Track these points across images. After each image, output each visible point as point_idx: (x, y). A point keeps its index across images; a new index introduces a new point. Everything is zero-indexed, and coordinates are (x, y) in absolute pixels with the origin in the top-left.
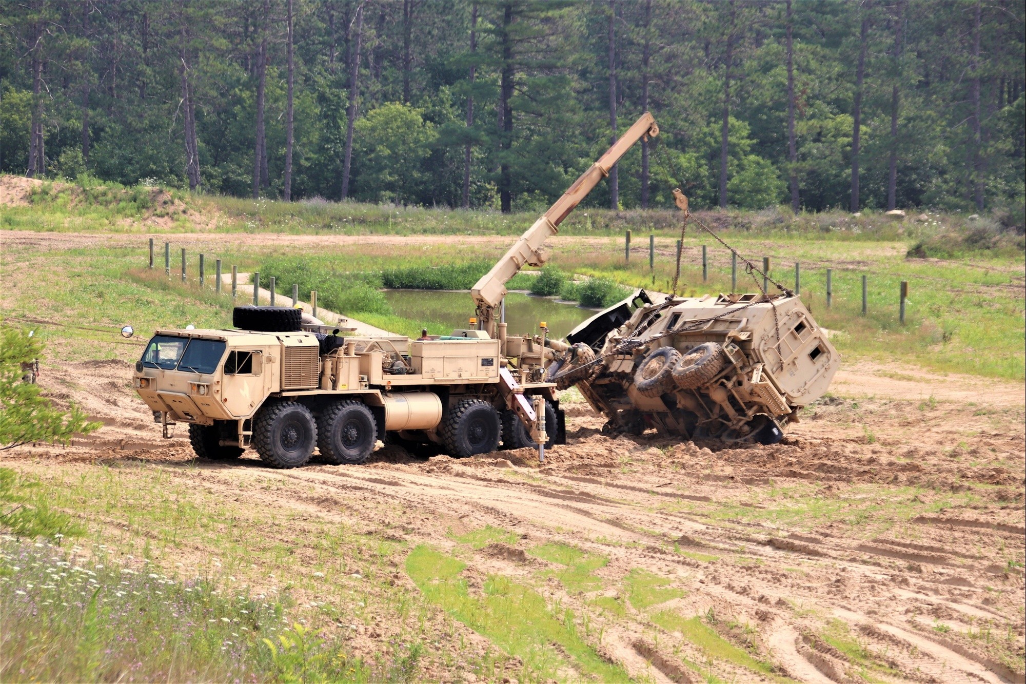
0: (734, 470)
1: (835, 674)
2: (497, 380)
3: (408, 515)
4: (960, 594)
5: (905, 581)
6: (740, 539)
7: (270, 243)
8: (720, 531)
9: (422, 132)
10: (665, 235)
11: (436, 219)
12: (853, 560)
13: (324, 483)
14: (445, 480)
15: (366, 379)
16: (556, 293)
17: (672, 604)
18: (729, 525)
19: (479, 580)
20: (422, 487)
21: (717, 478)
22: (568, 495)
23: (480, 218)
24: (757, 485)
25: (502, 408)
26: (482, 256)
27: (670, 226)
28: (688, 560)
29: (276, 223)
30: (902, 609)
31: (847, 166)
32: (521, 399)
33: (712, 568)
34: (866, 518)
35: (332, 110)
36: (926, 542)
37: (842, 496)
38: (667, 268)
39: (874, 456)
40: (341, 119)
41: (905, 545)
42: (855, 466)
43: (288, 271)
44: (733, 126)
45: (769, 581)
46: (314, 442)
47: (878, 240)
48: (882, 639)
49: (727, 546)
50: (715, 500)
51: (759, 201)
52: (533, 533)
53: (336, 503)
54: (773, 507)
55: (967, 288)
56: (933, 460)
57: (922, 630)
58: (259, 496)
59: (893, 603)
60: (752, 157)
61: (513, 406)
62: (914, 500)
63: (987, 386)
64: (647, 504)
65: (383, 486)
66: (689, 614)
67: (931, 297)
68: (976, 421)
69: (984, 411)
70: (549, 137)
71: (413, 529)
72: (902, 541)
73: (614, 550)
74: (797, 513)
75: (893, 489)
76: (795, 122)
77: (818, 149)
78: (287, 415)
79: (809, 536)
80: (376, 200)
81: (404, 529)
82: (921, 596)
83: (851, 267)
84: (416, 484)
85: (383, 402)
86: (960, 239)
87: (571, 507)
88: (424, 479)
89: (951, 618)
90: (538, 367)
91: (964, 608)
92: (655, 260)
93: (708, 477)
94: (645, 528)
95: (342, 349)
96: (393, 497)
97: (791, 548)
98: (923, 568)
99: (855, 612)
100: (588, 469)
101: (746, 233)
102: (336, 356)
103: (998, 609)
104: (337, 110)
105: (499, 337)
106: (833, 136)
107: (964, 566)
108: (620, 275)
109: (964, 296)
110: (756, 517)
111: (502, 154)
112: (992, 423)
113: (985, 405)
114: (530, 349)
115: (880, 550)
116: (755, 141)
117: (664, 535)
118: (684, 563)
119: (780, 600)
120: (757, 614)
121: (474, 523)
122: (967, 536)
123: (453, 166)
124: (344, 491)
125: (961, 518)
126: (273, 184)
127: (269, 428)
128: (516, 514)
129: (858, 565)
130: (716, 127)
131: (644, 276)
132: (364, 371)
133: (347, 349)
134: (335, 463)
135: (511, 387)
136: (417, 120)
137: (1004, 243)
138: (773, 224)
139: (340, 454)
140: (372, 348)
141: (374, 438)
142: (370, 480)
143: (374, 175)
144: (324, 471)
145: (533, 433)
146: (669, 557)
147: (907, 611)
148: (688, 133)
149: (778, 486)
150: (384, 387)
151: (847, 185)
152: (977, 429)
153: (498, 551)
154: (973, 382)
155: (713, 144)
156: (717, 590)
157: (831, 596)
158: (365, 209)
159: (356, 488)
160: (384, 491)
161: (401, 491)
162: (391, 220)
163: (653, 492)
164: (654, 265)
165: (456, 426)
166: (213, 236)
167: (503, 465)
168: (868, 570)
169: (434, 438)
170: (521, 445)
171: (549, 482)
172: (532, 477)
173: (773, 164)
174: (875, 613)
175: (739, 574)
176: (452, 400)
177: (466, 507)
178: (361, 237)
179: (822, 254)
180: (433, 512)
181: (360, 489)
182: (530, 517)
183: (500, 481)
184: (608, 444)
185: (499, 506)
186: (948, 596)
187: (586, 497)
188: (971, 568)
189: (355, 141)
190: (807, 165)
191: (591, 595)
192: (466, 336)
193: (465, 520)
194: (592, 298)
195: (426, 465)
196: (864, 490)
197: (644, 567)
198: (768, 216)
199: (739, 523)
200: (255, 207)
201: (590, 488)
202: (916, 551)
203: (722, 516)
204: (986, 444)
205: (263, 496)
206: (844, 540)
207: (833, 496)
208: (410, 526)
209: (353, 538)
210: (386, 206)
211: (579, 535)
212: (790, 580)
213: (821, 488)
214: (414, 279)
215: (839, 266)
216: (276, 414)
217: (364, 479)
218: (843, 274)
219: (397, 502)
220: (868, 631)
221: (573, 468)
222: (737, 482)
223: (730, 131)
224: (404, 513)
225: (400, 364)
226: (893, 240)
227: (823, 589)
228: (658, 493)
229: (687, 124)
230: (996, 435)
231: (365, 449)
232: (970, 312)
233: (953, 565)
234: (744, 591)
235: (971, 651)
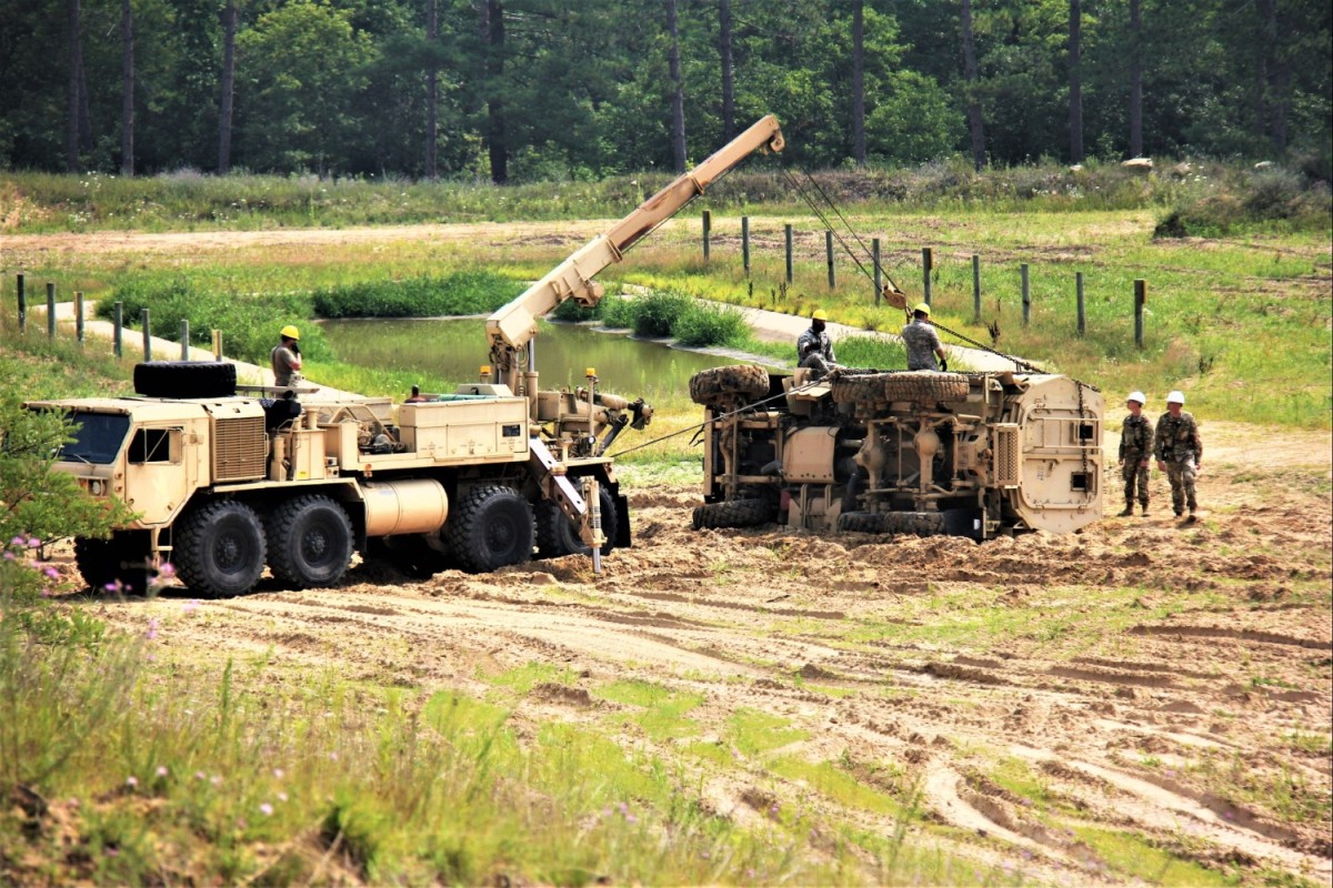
0: (879, 574)
1: (1005, 819)
2: (526, 457)
3: (415, 652)
4: (1182, 722)
5: (1109, 709)
6: (887, 666)
7: (116, 248)
8: (858, 657)
9: (351, 48)
10: (766, 213)
11: (388, 198)
12: (1043, 687)
13: (286, 614)
14: (460, 604)
15: (335, 463)
16: (597, 317)
17: (795, 747)
18: (870, 649)
19: (530, 729)
20: (428, 615)
21: (854, 586)
22: (641, 618)
23: (460, 195)
24: (912, 593)
25: (536, 497)
26: (471, 259)
27: (773, 197)
28: (814, 695)
29: (120, 213)
30: (1102, 743)
31: (1062, 83)
32: (564, 483)
33: (847, 704)
34: (1063, 630)
35: (196, 16)
36: (1144, 659)
37: (1032, 603)
38: (772, 270)
39: (1082, 547)
40: (213, 31)
41: (1115, 665)
42: (1053, 561)
43: (161, 296)
44: (871, 22)
45: (925, 717)
46: (262, 558)
47: (1111, 209)
48: (1071, 777)
49: (869, 677)
50: (851, 617)
51: (920, 145)
52: (595, 669)
53: (311, 640)
54: (933, 622)
55: (1246, 285)
56: (1167, 549)
57: (1124, 765)
58: (197, 636)
59: (1091, 737)
60: (906, 74)
61: (551, 494)
62: (1134, 606)
63: (1257, 439)
64: (754, 626)
65: (372, 616)
66: (816, 759)
67: (1187, 302)
68: (1236, 491)
69: (1247, 476)
70: (567, 51)
71: (427, 670)
72: (1112, 659)
73: (711, 688)
74: (967, 629)
75: (1106, 591)
76: (973, 15)
77: (1013, 55)
78: (222, 520)
79: (983, 658)
80: (285, 169)
81: (414, 670)
82: (1130, 727)
83: (1064, 256)
84: (418, 611)
85: (361, 496)
86: (1239, 204)
87: (646, 633)
88: (428, 604)
89: (1165, 750)
90: (585, 435)
91: (1184, 739)
92: (752, 257)
93: (840, 585)
94: (754, 658)
95: (298, 421)
96: (389, 630)
97: (957, 675)
98: (1136, 692)
99: (1039, 748)
100: (667, 581)
101: (897, 204)
102: (291, 430)
103: (1230, 738)
104: (204, 16)
105: (527, 393)
106: (1038, 33)
107: (1194, 688)
108: (696, 283)
109: (1239, 297)
110: (909, 637)
111: (491, 83)
112: (1259, 493)
113: (1249, 467)
114: (573, 409)
115: (1081, 672)
116: (907, 47)
117: (780, 666)
118: (808, 699)
119: (938, 737)
120: (907, 754)
121: (512, 659)
122: (1201, 647)
123: (405, 107)
124: (317, 625)
125: (1194, 625)
126: (101, 143)
127: (198, 540)
128: (570, 645)
129: (1049, 693)
130: (843, 25)
131: (735, 284)
132: (332, 452)
133: (305, 419)
134: (296, 588)
135: (548, 466)
136: (343, 29)
137: (1309, 208)
138: (941, 188)
139: (301, 574)
140: (341, 417)
141: (349, 548)
142: (352, 609)
143: (273, 125)
144: (283, 600)
145: (583, 532)
146: (789, 693)
147: (1110, 745)
148: (800, 37)
149: (941, 595)
150: (362, 473)
151: (1063, 114)
152: (1237, 502)
153: (551, 692)
154: (1237, 433)
155: (839, 54)
156: (854, 731)
157: (1009, 731)
158: (267, 185)
159: (334, 620)
160: (375, 622)
161: (400, 622)
162: (312, 202)
163: (763, 609)
164: (750, 265)
165: (469, 526)
166: (17, 239)
167: (543, 580)
168: (1062, 699)
169: (437, 545)
170: (565, 552)
171: (611, 601)
172: (587, 596)
173: (940, 84)
174: (1065, 748)
175: (884, 710)
176: (461, 490)
177: (498, 638)
178: (267, 233)
179: (1019, 236)
180: (452, 648)
181: (341, 620)
182: (589, 649)
183: (540, 603)
184: (694, 545)
185: (543, 635)
186: (1167, 725)
187: (666, 619)
188: (1203, 690)
189: (238, 68)
190: (996, 83)
191: (683, 742)
192: (477, 393)
193: (498, 656)
194: (654, 322)
195: (429, 585)
196: (1065, 596)
197: (754, 706)
198: (932, 175)
199: (885, 645)
200: (83, 186)
201: (671, 608)
202: (1129, 672)
203: (861, 638)
204: (1246, 523)
205: (202, 636)
206: (1031, 662)
207: (1020, 604)
208: (422, 667)
209: (345, 685)
210: (303, 179)
211: (660, 671)
212: (954, 716)
213: (1003, 594)
214: (363, 299)
215: (1046, 256)
216: (206, 520)
217: (342, 608)
218: (1052, 269)
219: (397, 636)
220: (1053, 769)
221: (645, 580)
222: (882, 590)
223: (866, 31)
224: (411, 650)
225: (384, 439)
226: (1135, 207)
227: (996, 722)
228: (770, 611)
229: (795, 22)
230: (1262, 510)
231: (340, 565)
232: (1247, 325)
233: (1180, 688)
234: (891, 730)
235: (1184, 786)
